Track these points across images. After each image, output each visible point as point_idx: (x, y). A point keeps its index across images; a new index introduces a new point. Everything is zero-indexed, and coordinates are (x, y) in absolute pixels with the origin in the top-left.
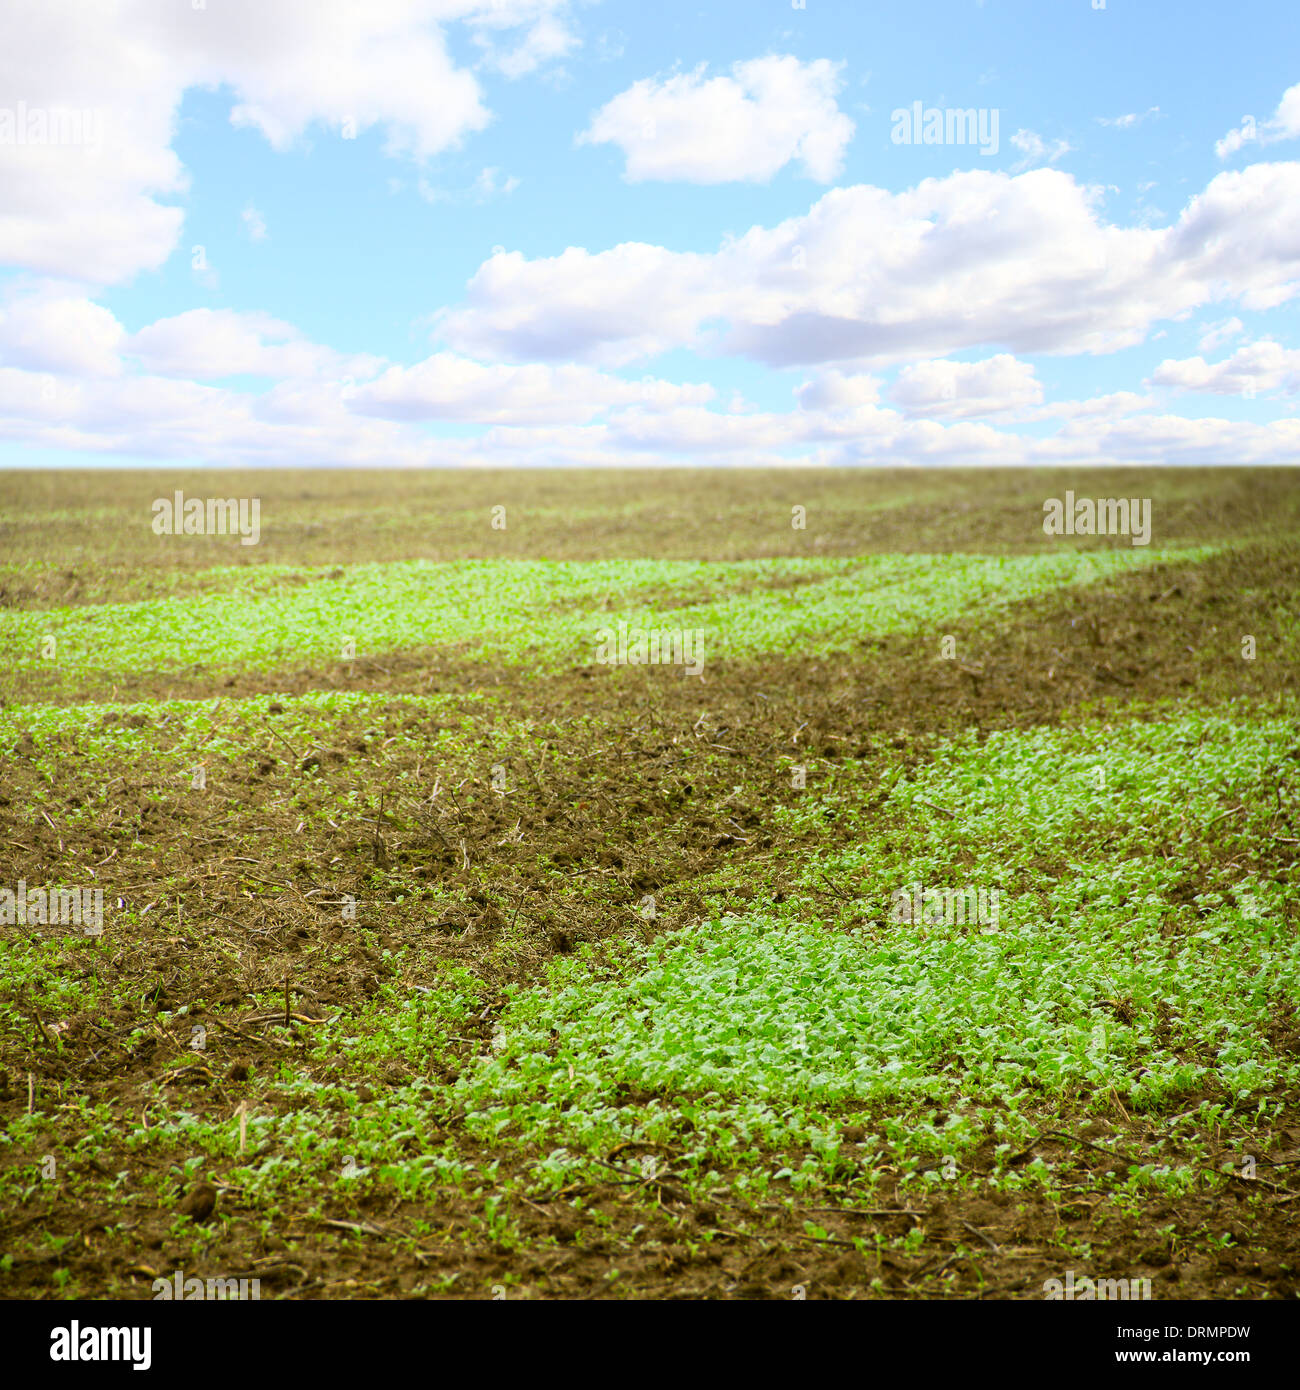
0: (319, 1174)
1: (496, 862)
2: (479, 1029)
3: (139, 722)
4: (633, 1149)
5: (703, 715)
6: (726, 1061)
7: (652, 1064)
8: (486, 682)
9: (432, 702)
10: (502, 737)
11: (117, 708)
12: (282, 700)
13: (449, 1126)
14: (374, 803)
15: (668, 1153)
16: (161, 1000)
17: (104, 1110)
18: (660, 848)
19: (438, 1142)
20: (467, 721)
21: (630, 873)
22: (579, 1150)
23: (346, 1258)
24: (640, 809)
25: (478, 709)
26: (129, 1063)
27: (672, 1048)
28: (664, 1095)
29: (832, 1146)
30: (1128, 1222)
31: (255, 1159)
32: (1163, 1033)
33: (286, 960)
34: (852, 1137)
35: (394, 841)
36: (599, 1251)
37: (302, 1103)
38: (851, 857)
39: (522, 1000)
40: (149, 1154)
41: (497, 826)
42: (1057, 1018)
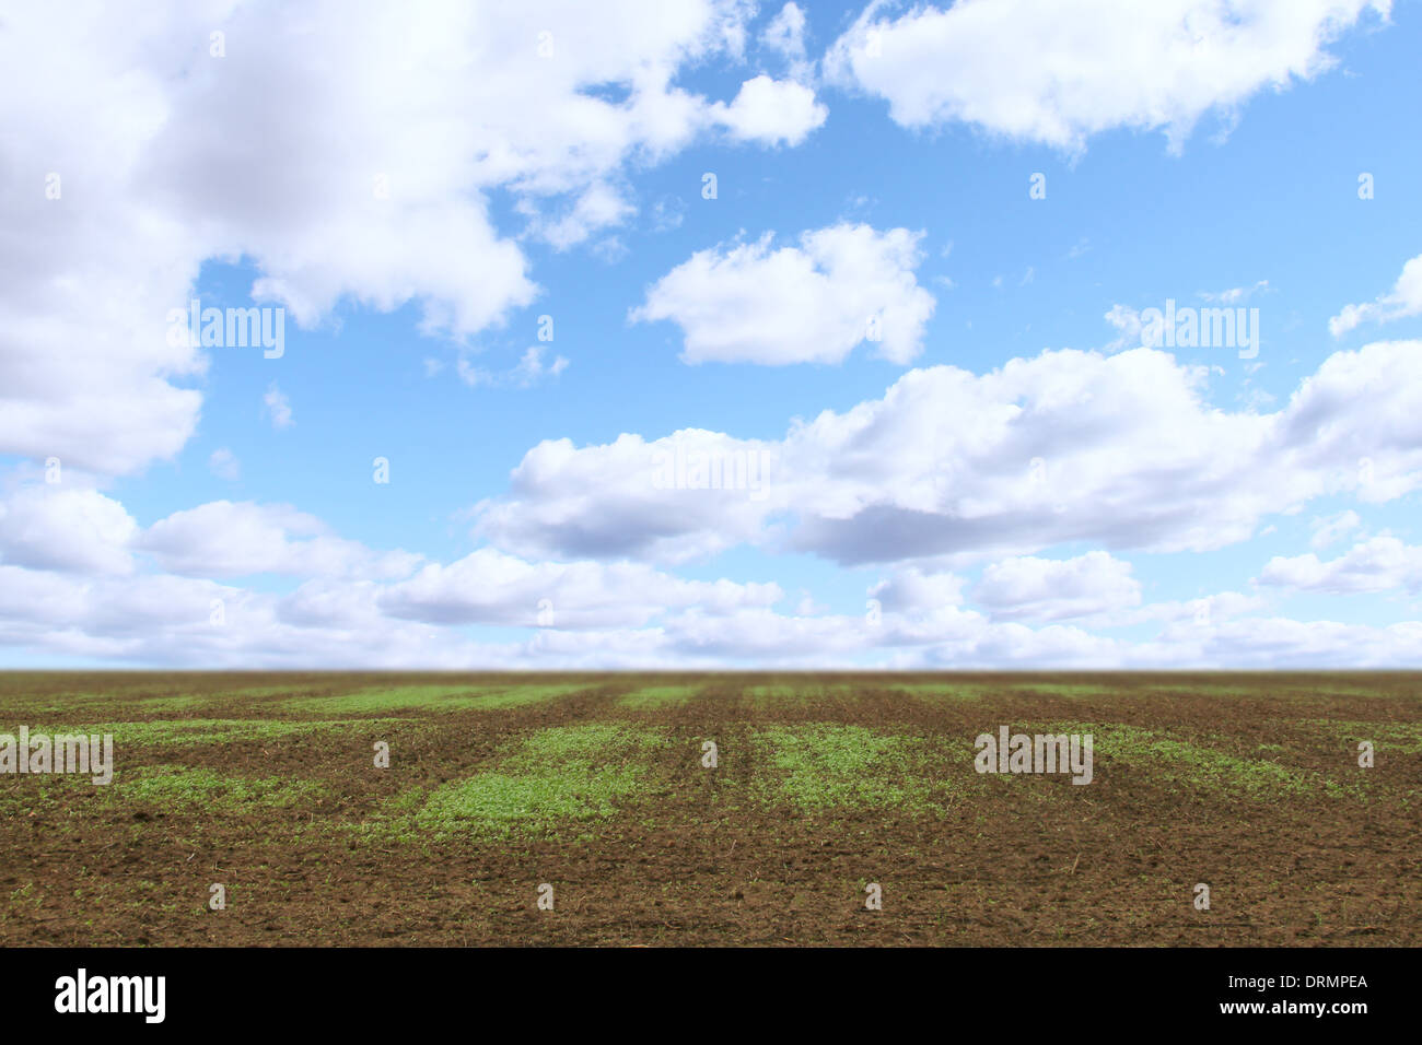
0: (382, 839)
1: (428, 760)
2: (423, 802)
3: (342, 726)
4: (459, 832)
5: (479, 724)
6: (482, 810)
7: (464, 811)
8: (426, 715)
9: (413, 721)
10: (430, 729)
11: (336, 722)
12: (377, 720)
13: (413, 826)
14: (398, 745)
15: (468, 832)
16: (345, 795)
17: (330, 822)
18: (467, 756)
19: (411, 830)
20: (422, 725)
21: (460, 763)
22: (445, 832)
23: (387, 859)
24: (463, 747)
25: (424, 722)
26: (336, 811)
27: (469, 807)
28: (467, 818)
29: (507, 831)
30: (578, 849)
31: (366, 834)
32: (587, 802)
33: (375, 785)
34: (512, 829)
35: (403, 755)
36: (450, 857)
37: (377, 821)
38: (514, 759)
39: (433, 795)
40: (341, 833)
41: (428, 751)
42: (562, 799)
